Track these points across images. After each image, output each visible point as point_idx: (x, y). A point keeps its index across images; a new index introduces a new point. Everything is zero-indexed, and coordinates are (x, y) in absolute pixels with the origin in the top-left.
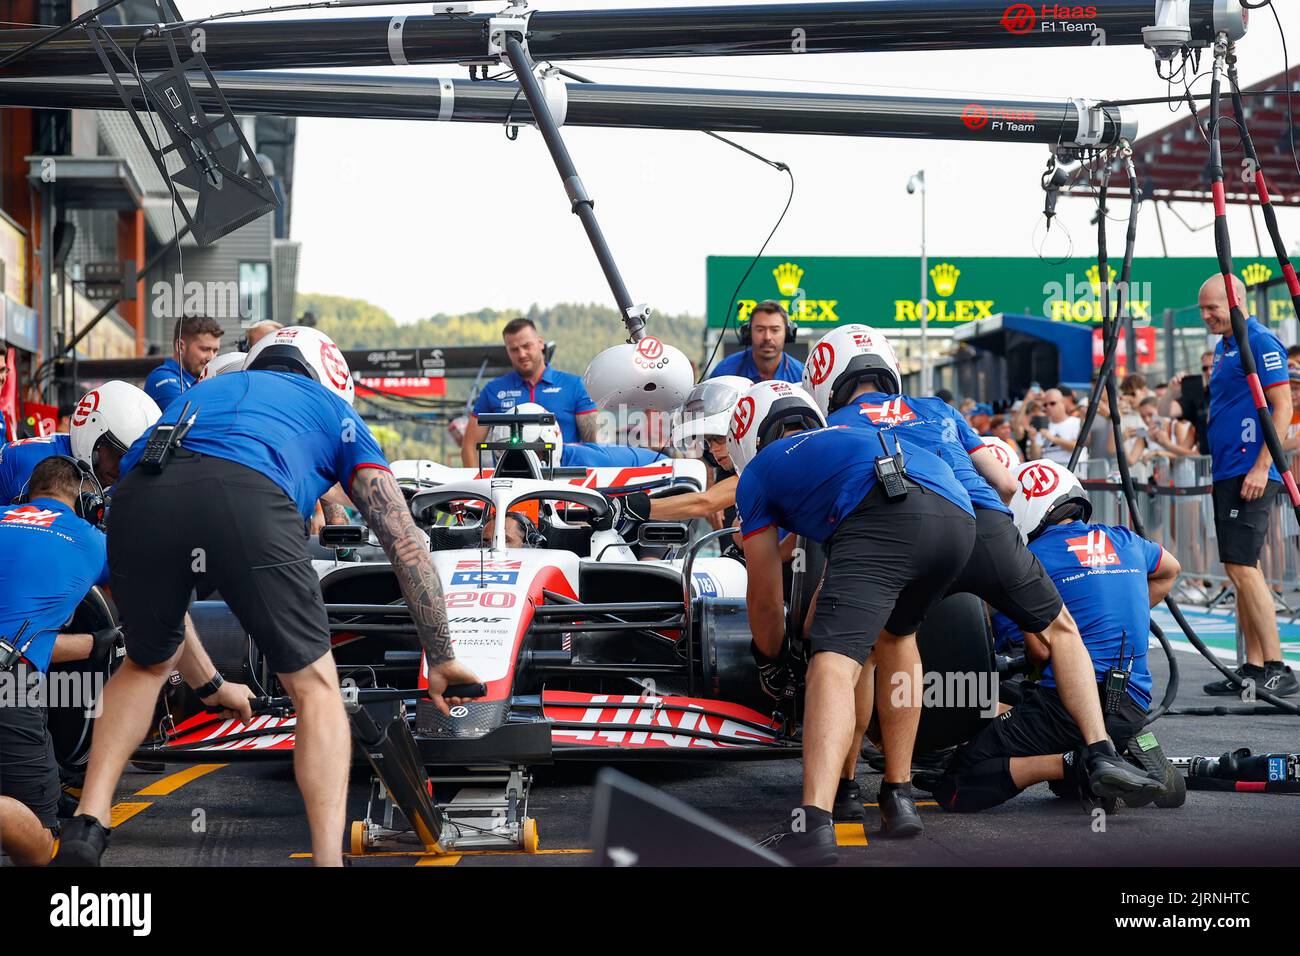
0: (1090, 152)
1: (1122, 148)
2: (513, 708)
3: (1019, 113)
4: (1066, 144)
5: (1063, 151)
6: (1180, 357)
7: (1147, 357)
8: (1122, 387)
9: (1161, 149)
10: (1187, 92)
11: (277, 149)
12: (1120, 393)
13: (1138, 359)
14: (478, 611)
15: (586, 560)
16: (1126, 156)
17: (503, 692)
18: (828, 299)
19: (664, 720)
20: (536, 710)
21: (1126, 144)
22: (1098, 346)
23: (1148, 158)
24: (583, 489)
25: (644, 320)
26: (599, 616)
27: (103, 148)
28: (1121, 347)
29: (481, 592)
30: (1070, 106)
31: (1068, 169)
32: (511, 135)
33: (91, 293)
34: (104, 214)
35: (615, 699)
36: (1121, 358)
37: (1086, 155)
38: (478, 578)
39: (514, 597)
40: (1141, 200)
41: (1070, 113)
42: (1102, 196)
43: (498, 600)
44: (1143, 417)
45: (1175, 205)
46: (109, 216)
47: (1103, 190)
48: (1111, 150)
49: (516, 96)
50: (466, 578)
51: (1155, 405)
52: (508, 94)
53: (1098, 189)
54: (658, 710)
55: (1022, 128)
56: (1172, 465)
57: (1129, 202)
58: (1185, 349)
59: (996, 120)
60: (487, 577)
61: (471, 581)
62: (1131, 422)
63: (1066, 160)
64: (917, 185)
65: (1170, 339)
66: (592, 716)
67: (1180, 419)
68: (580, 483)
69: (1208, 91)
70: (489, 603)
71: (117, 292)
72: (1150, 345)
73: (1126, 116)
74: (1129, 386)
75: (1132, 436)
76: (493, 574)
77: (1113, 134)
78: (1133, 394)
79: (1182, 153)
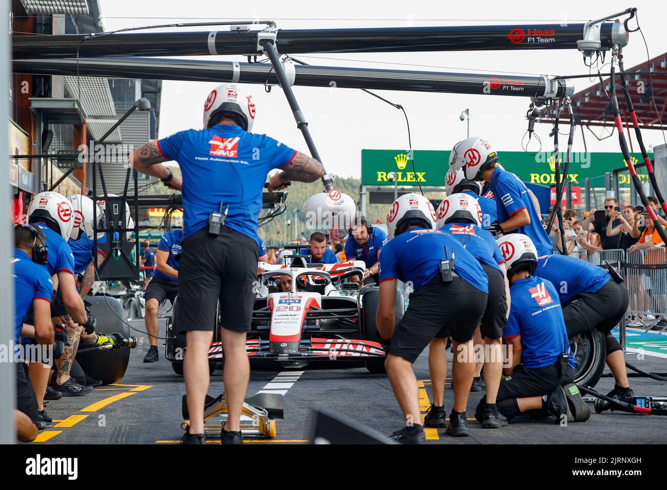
0: (551, 101)
1: (566, 99)
2: (302, 344)
3: (517, 82)
4: (539, 97)
5: (538, 101)
6: (593, 201)
7: (577, 201)
8: (564, 216)
9: (585, 100)
10: (599, 72)
11: (152, 95)
12: (564, 219)
13: (572, 202)
14: (288, 312)
15: (323, 296)
16: (568, 104)
17: (298, 339)
18: (421, 172)
19: (351, 347)
20: (309, 344)
21: (569, 98)
22: (553, 196)
23: (578, 104)
24: (321, 271)
25: (332, 181)
26: (329, 314)
27: (67, 94)
28: (564, 196)
29: (289, 306)
30: (541, 79)
31: (539, 109)
32: (267, 90)
33: (60, 165)
34: (67, 126)
35: (335, 341)
36: (564, 201)
37: (549, 103)
38: (288, 301)
39: (300, 308)
40: (575, 125)
41: (541, 82)
42: (556, 123)
43: (295, 309)
44: (575, 230)
45: (591, 127)
46: (69, 127)
47: (557, 119)
48: (561, 100)
49: (270, 71)
50: (284, 301)
51: (581, 225)
52: (266, 70)
53: (555, 119)
54: (349, 344)
55: (517, 89)
56: (588, 254)
57: (570, 125)
58: (595, 197)
59: (505, 85)
60: (291, 301)
61: (285, 303)
62: (569, 233)
63: (539, 105)
64: (466, 116)
65: (588, 192)
66: (327, 346)
67: (593, 231)
68: (320, 269)
69: (609, 72)
70: (292, 310)
71: (73, 165)
72: (578, 195)
73: (569, 84)
74: (569, 215)
75: (569, 240)
76: (293, 300)
77: (562, 92)
78: (570, 219)
79: (595, 102)
